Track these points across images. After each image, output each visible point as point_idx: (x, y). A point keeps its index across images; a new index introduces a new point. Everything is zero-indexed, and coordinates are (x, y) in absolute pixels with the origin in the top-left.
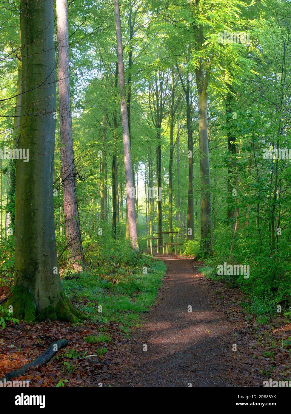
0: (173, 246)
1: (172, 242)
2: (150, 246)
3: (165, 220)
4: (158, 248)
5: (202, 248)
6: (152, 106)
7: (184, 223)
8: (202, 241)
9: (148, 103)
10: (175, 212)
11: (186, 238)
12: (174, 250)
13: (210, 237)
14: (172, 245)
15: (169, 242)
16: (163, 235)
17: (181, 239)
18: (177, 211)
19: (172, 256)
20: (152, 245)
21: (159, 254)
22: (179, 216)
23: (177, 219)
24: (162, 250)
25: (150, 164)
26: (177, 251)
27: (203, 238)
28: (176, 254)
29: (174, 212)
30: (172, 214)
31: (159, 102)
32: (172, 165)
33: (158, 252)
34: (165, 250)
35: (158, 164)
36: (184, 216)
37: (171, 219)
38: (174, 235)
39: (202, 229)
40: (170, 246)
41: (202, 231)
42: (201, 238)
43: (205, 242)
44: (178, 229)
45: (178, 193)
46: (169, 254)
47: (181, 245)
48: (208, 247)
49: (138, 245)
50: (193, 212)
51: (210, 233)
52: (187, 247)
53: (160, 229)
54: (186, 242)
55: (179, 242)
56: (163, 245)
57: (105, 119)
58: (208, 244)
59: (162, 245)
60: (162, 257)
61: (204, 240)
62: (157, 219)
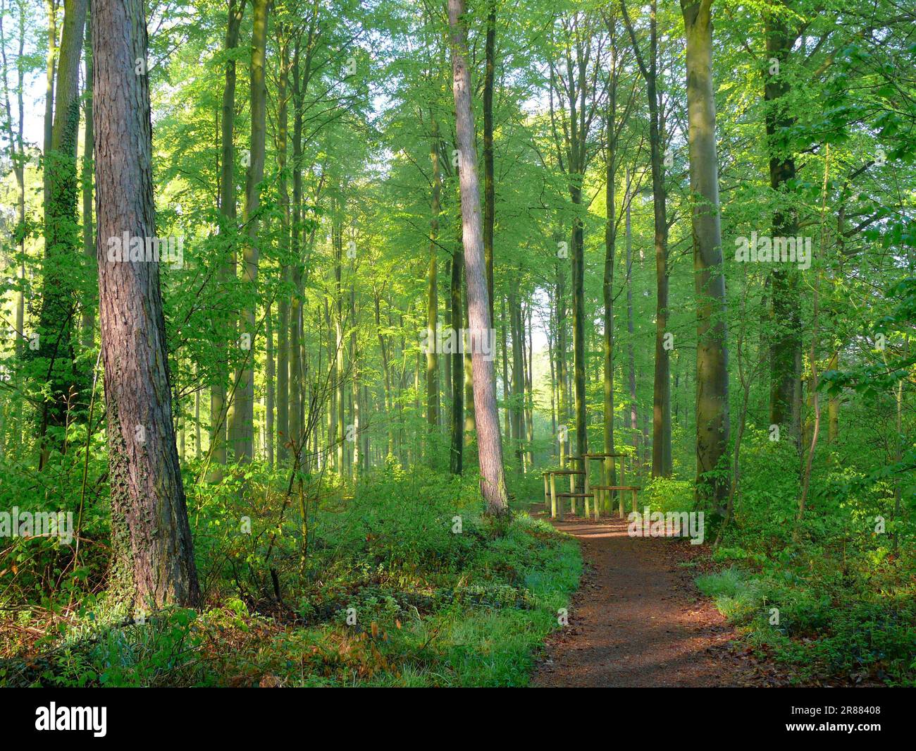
0: (614, 493)
1: (613, 483)
2: (549, 494)
3: (594, 426)
4: (573, 500)
5: (703, 501)
6: (560, 131)
7: (646, 432)
8: (700, 480)
9: (551, 125)
10: (621, 405)
11: (650, 473)
12: (616, 506)
13: (728, 468)
14: (611, 491)
15: (604, 482)
16: (588, 464)
17: (638, 474)
18: (626, 402)
19: (612, 522)
20: (556, 492)
21: (577, 515)
22: (633, 416)
23: (627, 425)
24: (584, 506)
25: (560, 290)
26: (625, 506)
27: (705, 471)
28: (621, 517)
29: (618, 406)
30: (612, 411)
31: (579, 122)
32: (611, 276)
33: (573, 511)
34: (591, 504)
35: (576, 277)
36: (646, 418)
37: (610, 423)
38: (618, 466)
39: (700, 443)
40: (607, 492)
41: (701, 447)
42: (699, 471)
43: (711, 481)
44: (630, 449)
45: (629, 356)
46: (603, 515)
47: (637, 490)
48: (720, 497)
49: (503, 492)
50: (667, 404)
51: (729, 454)
52: (654, 496)
53: (582, 448)
54: (651, 483)
55: (630, 483)
56: (586, 492)
57: (438, 165)
58: (722, 488)
59: (584, 492)
60: (581, 527)
61: (708, 474)
62: (574, 424)
